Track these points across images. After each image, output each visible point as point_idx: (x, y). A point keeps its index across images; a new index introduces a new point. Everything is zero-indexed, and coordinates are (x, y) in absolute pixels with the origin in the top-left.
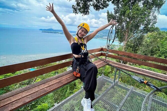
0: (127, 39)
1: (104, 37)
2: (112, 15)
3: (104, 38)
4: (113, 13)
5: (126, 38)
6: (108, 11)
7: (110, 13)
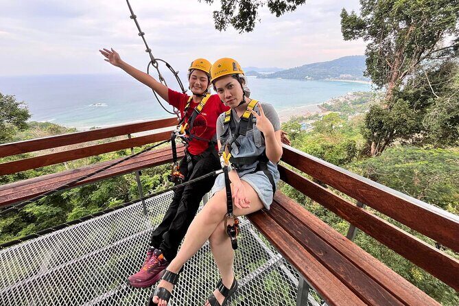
0: (397, 77)
1: (341, 76)
2: (354, 19)
3: (342, 79)
4: (358, 14)
5: (395, 73)
6: (344, 10)
7: (349, 14)
